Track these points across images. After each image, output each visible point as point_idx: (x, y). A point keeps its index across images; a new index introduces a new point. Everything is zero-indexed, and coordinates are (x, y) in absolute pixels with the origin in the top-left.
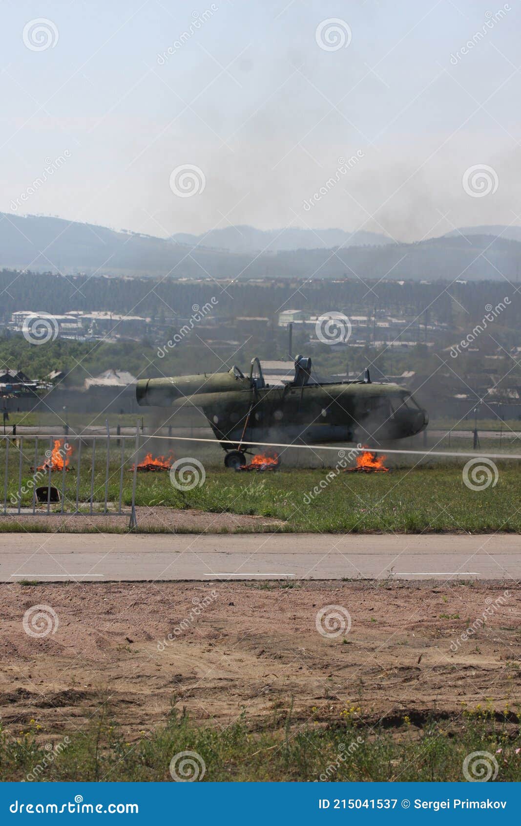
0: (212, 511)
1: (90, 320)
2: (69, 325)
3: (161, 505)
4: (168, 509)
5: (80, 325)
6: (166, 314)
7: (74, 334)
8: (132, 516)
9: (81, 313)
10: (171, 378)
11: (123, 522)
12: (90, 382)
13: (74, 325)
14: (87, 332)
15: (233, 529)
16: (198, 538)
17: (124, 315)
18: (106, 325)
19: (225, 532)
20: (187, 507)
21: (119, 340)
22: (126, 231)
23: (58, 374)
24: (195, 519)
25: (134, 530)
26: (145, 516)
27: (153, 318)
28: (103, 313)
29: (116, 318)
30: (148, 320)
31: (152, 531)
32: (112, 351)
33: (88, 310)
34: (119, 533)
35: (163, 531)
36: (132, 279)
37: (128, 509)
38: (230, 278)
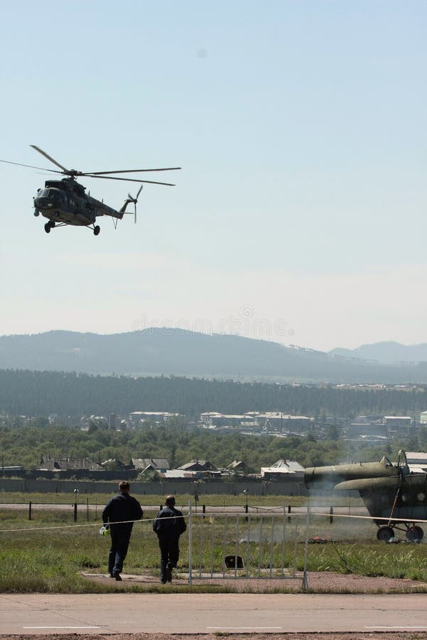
0: (368, 576)
1: (265, 418)
2: (247, 423)
3: (327, 570)
4: (334, 574)
5: (256, 424)
6: (327, 414)
7: (251, 431)
8: (304, 580)
9: (257, 413)
10: (333, 467)
11: (297, 584)
12: (265, 470)
13: (252, 424)
14: (262, 429)
15: (387, 591)
16: (358, 598)
17: (293, 415)
18: (278, 424)
19: (380, 592)
20: (349, 572)
21: (288, 435)
22: (293, 346)
23: (239, 463)
24: (356, 581)
25: (305, 591)
26: (314, 580)
27: (316, 417)
28: (276, 413)
29: (286, 417)
30: (312, 419)
31: (321, 592)
32: (282, 444)
33: (263, 410)
34: (294, 594)
35: (330, 592)
36: (298, 385)
37: (300, 574)
38: (379, 384)
